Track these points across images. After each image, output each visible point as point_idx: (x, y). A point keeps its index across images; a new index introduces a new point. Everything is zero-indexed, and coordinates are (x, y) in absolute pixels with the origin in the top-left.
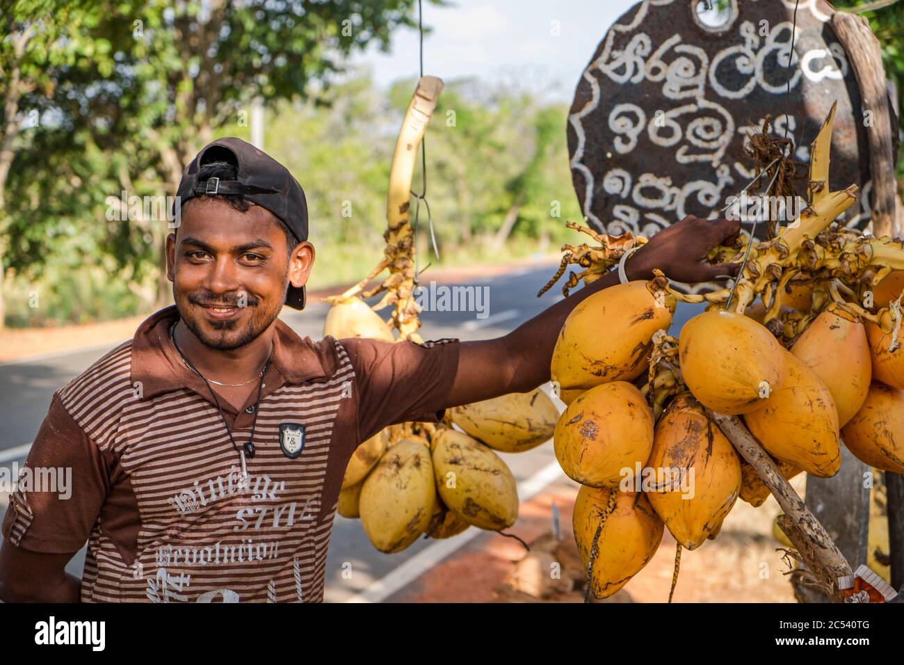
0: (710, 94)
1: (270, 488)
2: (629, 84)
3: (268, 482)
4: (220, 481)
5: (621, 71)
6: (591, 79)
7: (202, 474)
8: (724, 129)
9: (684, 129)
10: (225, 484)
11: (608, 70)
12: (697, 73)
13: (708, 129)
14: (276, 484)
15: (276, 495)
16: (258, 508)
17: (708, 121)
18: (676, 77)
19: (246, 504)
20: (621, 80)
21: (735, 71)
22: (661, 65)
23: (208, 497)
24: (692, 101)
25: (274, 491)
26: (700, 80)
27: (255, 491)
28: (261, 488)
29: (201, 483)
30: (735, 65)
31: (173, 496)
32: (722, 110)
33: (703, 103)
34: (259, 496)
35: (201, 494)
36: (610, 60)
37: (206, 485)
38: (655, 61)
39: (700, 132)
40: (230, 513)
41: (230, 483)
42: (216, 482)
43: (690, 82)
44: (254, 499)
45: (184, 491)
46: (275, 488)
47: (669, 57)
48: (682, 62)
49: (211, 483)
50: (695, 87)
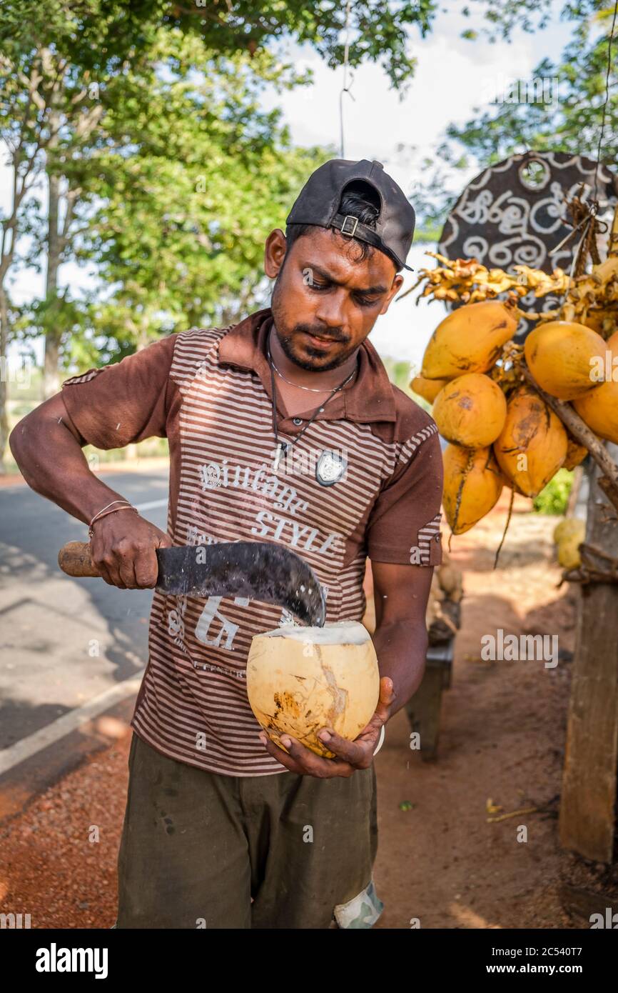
0: (531, 230)
1: (294, 502)
2: (477, 224)
3: (293, 496)
4: (247, 471)
5: (472, 215)
6: (453, 221)
7: (233, 456)
8: (539, 253)
9: (513, 253)
10: (251, 477)
11: (464, 215)
12: (522, 216)
13: (529, 254)
14: (301, 501)
15: (297, 512)
16: (277, 517)
17: (529, 248)
18: (508, 220)
19: (268, 508)
20: (472, 221)
21: (547, 215)
22: (498, 211)
23: (231, 480)
24: (518, 235)
25: (296, 507)
26: (524, 221)
27: (280, 499)
28: (285, 498)
29: (229, 463)
30: (546, 211)
31: (203, 464)
32: (538, 241)
33: (526, 237)
34: (281, 505)
35: (226, 475)
36: (465, 208)
37: (233, 468)
38: (495, 209)
39: (524, 256)
40: (251, 511)
41: (256, 479)
42: (243, 470)
43: (517, 222)
44: (275, 506)
45: (213, 464)
46: (299, 504)
47: (504, 206)
48: (513, 209)
49: (238, 469)
50: (520, 226)
